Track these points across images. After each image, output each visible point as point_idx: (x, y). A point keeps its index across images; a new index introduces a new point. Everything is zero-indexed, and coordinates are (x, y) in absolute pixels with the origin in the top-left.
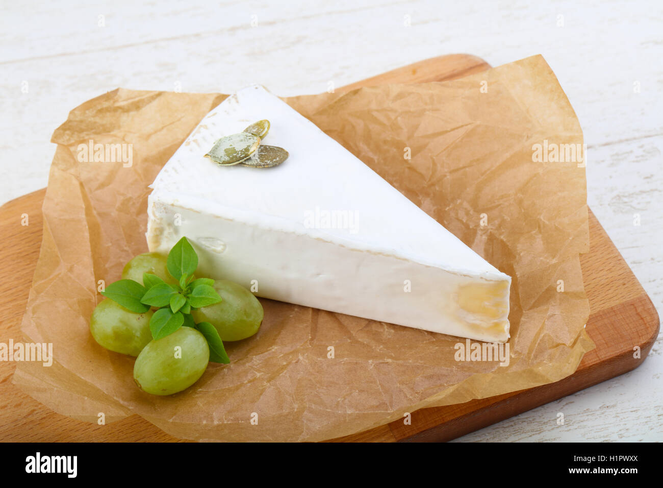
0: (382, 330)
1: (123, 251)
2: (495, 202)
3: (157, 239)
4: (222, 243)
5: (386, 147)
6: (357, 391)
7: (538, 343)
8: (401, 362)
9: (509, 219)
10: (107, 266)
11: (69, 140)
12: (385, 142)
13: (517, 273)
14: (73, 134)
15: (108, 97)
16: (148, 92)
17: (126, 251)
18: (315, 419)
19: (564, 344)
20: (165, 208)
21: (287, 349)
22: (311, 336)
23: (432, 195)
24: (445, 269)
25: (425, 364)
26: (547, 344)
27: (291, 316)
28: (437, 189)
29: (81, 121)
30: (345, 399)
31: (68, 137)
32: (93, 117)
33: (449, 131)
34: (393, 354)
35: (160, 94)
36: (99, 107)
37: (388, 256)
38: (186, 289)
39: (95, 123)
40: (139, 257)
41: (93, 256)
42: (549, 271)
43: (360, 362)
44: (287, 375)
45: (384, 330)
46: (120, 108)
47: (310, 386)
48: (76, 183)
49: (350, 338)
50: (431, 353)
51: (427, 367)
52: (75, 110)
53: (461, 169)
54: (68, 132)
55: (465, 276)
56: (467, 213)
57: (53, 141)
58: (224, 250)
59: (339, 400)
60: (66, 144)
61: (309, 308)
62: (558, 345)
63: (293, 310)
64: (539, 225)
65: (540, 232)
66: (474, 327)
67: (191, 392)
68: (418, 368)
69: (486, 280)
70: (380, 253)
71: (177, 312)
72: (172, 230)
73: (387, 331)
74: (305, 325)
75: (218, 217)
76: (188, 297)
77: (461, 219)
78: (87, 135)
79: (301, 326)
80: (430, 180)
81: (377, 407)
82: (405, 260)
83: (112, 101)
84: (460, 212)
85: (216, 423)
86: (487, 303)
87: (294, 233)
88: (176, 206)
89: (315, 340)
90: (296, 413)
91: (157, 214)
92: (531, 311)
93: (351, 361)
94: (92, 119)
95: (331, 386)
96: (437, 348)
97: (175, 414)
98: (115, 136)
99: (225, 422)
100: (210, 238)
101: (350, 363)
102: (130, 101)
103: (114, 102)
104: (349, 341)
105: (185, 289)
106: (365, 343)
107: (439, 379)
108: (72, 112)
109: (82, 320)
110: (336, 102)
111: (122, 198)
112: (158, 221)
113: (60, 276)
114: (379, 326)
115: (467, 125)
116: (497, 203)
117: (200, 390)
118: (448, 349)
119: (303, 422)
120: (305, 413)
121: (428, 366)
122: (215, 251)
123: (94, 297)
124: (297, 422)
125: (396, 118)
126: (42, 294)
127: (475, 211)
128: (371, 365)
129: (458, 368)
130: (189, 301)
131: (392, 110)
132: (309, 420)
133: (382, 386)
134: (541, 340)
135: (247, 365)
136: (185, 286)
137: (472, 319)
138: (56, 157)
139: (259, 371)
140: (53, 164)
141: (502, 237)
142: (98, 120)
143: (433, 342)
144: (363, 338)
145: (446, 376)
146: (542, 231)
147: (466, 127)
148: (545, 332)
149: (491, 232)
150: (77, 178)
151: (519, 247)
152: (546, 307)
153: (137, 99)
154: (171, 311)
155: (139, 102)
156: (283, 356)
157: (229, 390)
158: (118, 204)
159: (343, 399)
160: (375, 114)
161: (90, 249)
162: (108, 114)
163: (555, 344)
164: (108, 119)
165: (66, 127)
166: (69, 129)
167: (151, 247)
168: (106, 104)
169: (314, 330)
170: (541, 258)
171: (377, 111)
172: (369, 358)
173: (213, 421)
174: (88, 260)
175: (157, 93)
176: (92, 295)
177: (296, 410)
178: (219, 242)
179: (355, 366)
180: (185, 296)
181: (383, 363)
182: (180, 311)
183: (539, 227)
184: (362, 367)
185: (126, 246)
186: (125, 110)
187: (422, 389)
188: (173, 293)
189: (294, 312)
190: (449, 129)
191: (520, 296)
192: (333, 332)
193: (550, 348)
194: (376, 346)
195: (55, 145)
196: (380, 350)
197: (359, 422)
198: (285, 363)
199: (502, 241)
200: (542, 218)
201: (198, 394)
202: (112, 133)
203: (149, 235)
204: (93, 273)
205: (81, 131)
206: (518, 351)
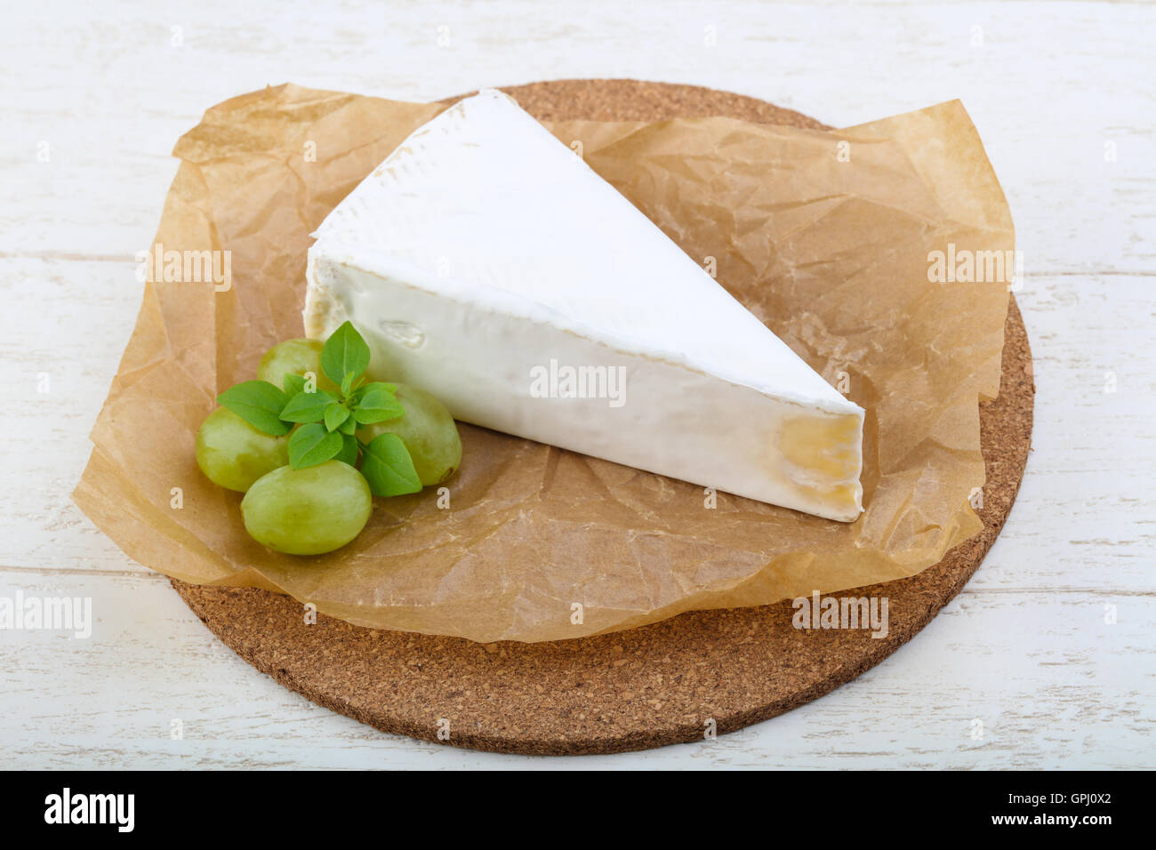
0: (656, 490)
1: (266, 336)
2: (863, 323)
3: (320, 320)
4: (419, 332)
5: (699, 217)
6: (605, 575)
7: (898, 523)
8: (679, 537)
9: (882, 350)
10: (238, 357)
11: (201, 155)
12: (700, 208)
13: (879, 420)
14: (208, 146)
15: (268, 93)
16: (332, 93)
17: (271, 336)
18: (534, 609)
19: (938, 527)
20: (333, 270)
21: (503, 504)
22: (544, 485)
23: (764, 300)
24: (762, 391)
25: (717, 543)
26: (912, 526)
27: (517, 456)
28: (773, 291)
29: (223, 128)
30: (584, 585)
31: (200, 151)
32: (243, 122)
33: (805, 204)
34: (668, 526)
35: (351, 98)
36: (253, 108)
37: (673, 364)
38: (350, 397)
39: (245, 132)
40: (288, 343)
41: (218, 339)
42: (929, 417)
43: (615, 530)
44: (498, 539)
45: (660, 489)
46: (286, 113)
47: (531, 558)
48: (203, 221)
49: (604, 496)
50: (730, 528)
51: (719, 548)
52: (213, 108)
53: (815, 263)
54: (200, 143)
55: (792, 403)
56: (816, 334)
57: (175, 154)
58: (421, 342)
59: (575, 585)
60: (195, 160)
61: (547, 445)
62: (929, 528)
63: (521, 448)
64: (926, 359)
65: (926, 368)
66: (805, 491)
67: (345, 557)
68: (705, 549)
69: (825, 412)
70: (662, 360)
71: (334, 432)
72: (342, 307)
73: (665, 492)
74: (537, 469)
75: (413, 288)
76: (353, 410)
77: (804, 339)
78: (231, 150)
79: (530, 471)
80: (763, 276)
81: (633, 602)
82: (701, 372)
83: (274, 102)
84: (804, 329)
85: (378, 604)
86: (825, 452)
87: (529, 319)
88: (350, 267)
89: (549, 493)
90: (503, 596)
91: (321, 279)
92: (894, 475)
93: (600, 528)
94: (240, 126)
95: (565, 564)
96: (739, 522)
97: (316, 588)
98: (272, 157)
99: (392, 605)
100: (401, 322)
101: (598, 530)
102: (303, 105)
103: (278, 103)
104: (602, 499)
105: (348, 397)
106: (628, 505)
107: (737, 570)
108: (209, 112)
109: (188, 434)
110: (630, 137)
111: (275, 254)
112: (321, 290)
113: (163, 364)
114: (653, 482)
115: (833, 197)
116: (867, 325)
117: (360, 555)
118: (756, 525)
119: (513, 609)
120: (519, 597)
121: (722, 546)
122: (406, 343)
123: (211, 403)
124: (504, 609)
125: (722, 173)
126: (130, 388)
127: (828, 332)
128: (632, 536)
129: (768, 555)
130: (355, 415)
131: (717, 159)
132: (524, 610)
133: (645, 571)
134: (903, 520)
135: (438, 523)
136: (349, 391)
137: (802, 477)
138: (177, 180)
139: (455, 533)
140: (172, 189)
141: (865, 372)
142: (248, 127)
143: (735, 514)
144: (625, 498)
145: (749, 565)
146: (930, 366)
147: (832, 200)
148: (912, 507)
149: (849, 366)
150: (207, 215)
151: (889, 384)
152: (917, 472)
153: (313, 103)
154: (326, 430)
155: (316, 107)
156: (495, 514)
157: (405, 557)
158: (267, 263)
159: (580, 585)
160: (689, 162)
161: (213, 327)
162: (267, 121)
163: (924, 526)
164: (264, 129)
165: (197, 135)
166: (202, 138)
167: (309, 331)
168: (263, 105)
169: (550, 479)
170: (921, 403)
171: (695, 158)
172: (629, 527)
173: (373, 602)
174: (209, 344)
175: (346, 96)
176: (209, 399)
177: (504, 591)
178: (414, 329)
179: (606, 536)
180: (349, 407)
181: (651, 535)
182: (339, 430)
183: (926, 360)
184: (617, 538)
185: (272, 329)
186: (294, 118)
187: (709, 581)
188: (330, 402)
189: (522, 452)
190: (804, 200)
191: (879, 453)
192: (580, 485)
193: (917, 533)
194: (644, 511)
195: (177, 162)
196: (649, 518)
197: (601, 621)
198: (496, 523)
199: (865, 377)
200: (932, 346)
201: (355, 560)
202: (270, 152)
203: (307, 314)
204: (215, 365)
205: (222, 143)
206: (866, 538)
